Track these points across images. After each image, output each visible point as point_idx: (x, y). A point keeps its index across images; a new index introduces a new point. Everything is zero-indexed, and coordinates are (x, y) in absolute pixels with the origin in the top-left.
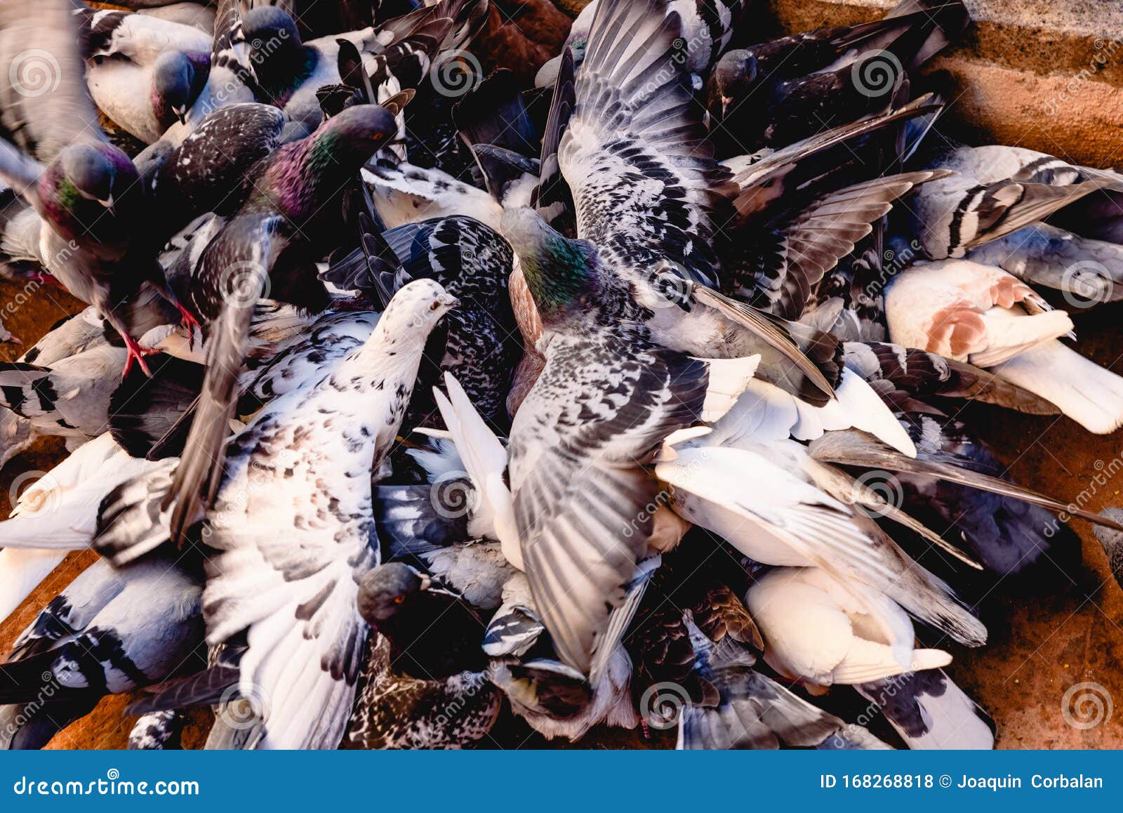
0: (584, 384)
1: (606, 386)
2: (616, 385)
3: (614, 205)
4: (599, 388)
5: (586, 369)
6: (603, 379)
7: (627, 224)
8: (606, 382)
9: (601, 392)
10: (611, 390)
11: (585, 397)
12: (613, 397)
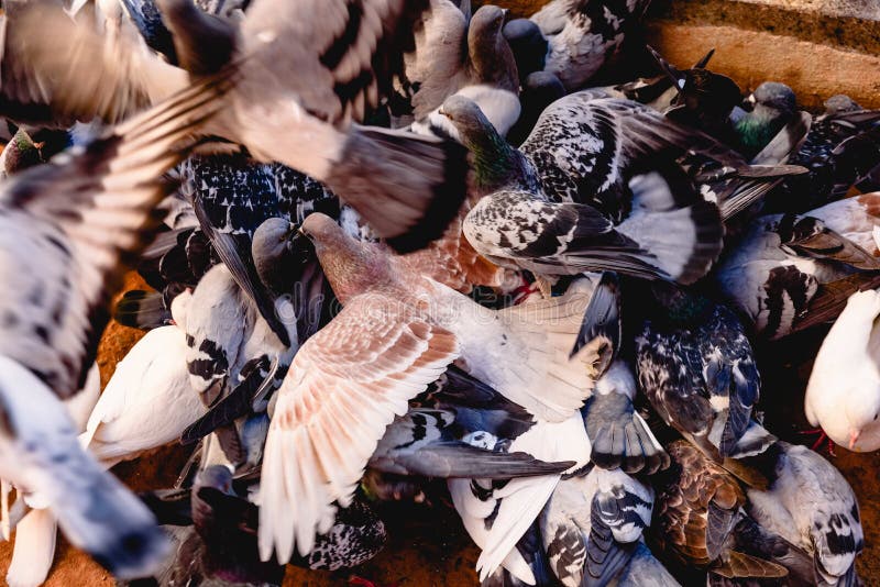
0: (509, 218)
1: (523, 223)
2: (530, 224)
3: (560, 137)
4: (518, 224)
5: (514, 207)
6: (524, 217)
7: (560, 156)
8: (525, 220)
9: (518, 228)
10: (526, 228)
11: (506, 229)
12: (525, 233)
